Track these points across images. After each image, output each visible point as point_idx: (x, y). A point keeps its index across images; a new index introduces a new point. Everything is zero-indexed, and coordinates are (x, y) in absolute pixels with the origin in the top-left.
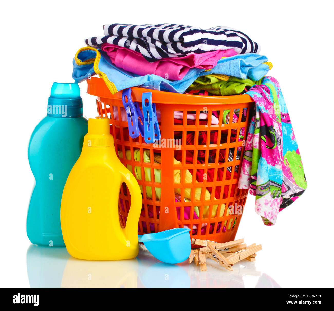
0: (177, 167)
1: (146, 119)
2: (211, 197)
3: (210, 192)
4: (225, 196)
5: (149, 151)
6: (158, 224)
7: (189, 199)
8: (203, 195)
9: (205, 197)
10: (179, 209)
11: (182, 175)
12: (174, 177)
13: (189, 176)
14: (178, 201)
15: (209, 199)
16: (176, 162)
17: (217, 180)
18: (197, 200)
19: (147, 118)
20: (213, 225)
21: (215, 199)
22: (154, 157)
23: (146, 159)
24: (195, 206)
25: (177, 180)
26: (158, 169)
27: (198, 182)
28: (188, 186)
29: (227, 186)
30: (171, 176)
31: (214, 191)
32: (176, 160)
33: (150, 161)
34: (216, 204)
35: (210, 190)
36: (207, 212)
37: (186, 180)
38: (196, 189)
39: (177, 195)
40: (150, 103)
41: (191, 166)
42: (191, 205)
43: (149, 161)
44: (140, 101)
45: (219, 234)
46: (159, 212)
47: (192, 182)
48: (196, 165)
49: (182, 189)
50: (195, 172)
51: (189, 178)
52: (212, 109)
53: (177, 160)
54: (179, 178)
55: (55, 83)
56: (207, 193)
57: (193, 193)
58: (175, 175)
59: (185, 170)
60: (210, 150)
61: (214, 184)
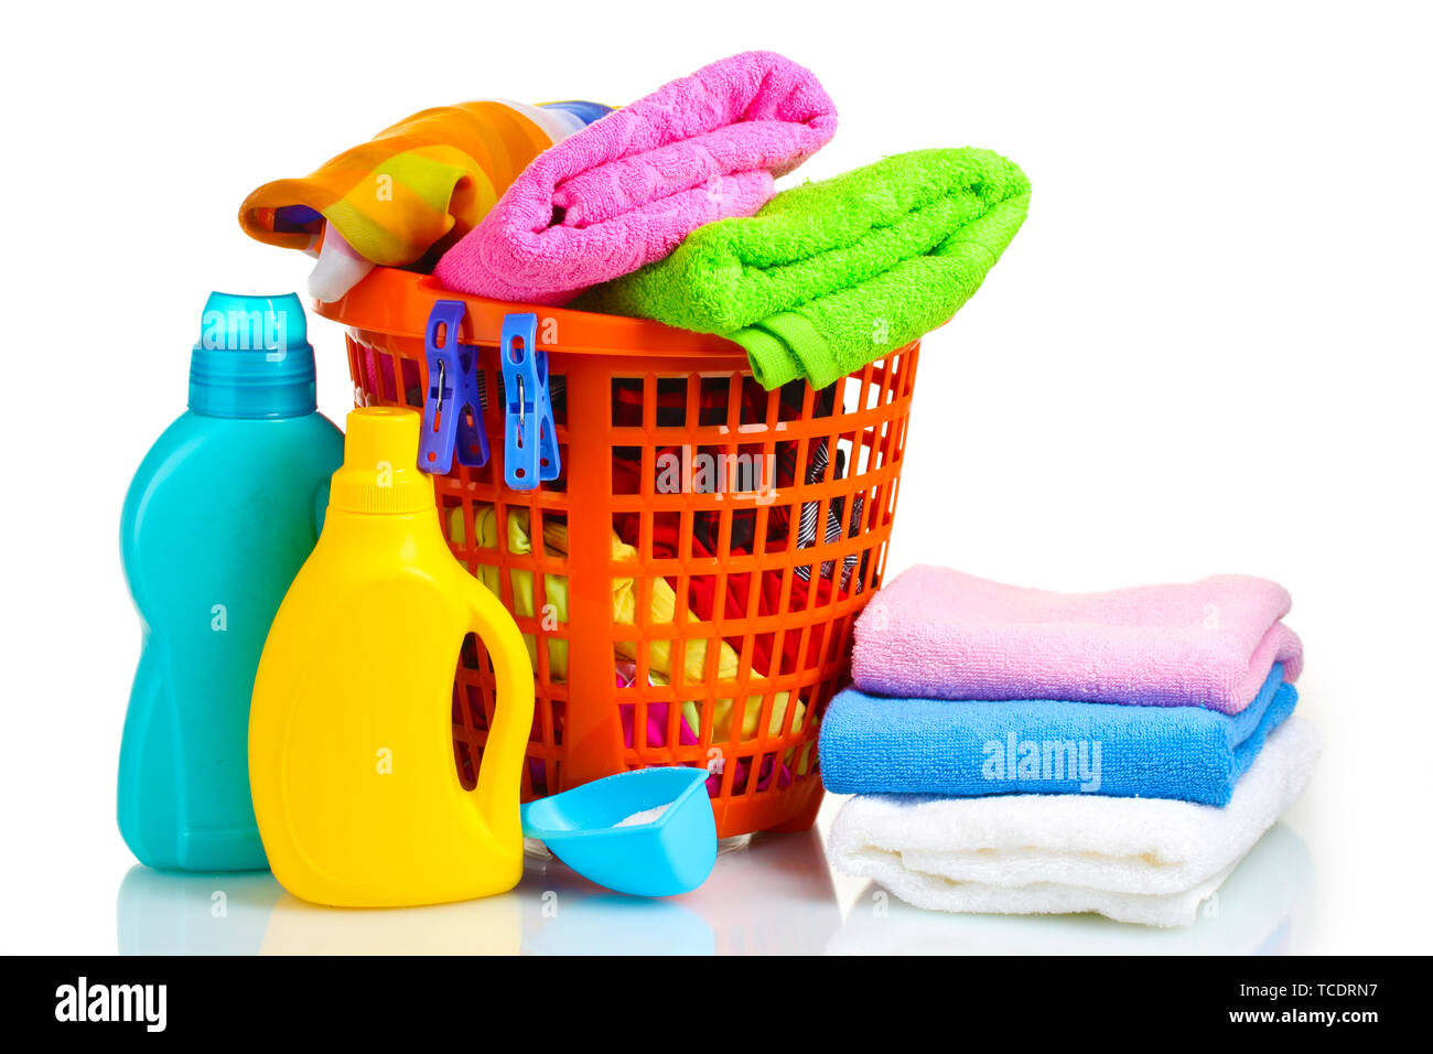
0: (621, 570)
1: (511, 405)
2: (738, 667)
3: (738, 651)
4: (787, 666)
5: (526, 515)
6: (558, 763)
7: (663, 675)
8: (711, 661)
9: (720, 667)
10: (628, 712)
11: (642, 596)
12: (614, 598)
13: (667, 599)
14: (626, 684)
15: (734, 672)
16: (621, 551)
17: (761, 613)
18: (691, 680)
19: (516, 401)
20: (745, 762)
21: (755, 675)
22: (544, 529)
23: (519, 542)
24: (682, 702)
25: (623, 610)
26: (557, 577)
27: (701, 619)
28: (660, 633)
29: (794, 631)
30: (605, 599)
31: (749, 647)
32: (620, 542)
33: (532, 548)
34: (754, 693)
35: (736, 644)
36: (725, 719)
37: (653, 608)
38: (688, 644)
39: (623, 659)
40: (529, 350)
41: (671, 565)
42: (670, 698)
43: (528, 547)
44: (497, 345)
45: (766, 795)
46: (562, 719)
47: (674, 620)
48: (688, 564)
49: (639, 644)
50: (685, 584)
51: (665, 602)
52: (742, 372)
53: (623, 542)
54: (631, 604)
55: (215, 294)
56: (728, 656)
57: (677, 655)
58: (617, 592)
59: (652, 578)
60: (736, 512)
61: (753, 624)
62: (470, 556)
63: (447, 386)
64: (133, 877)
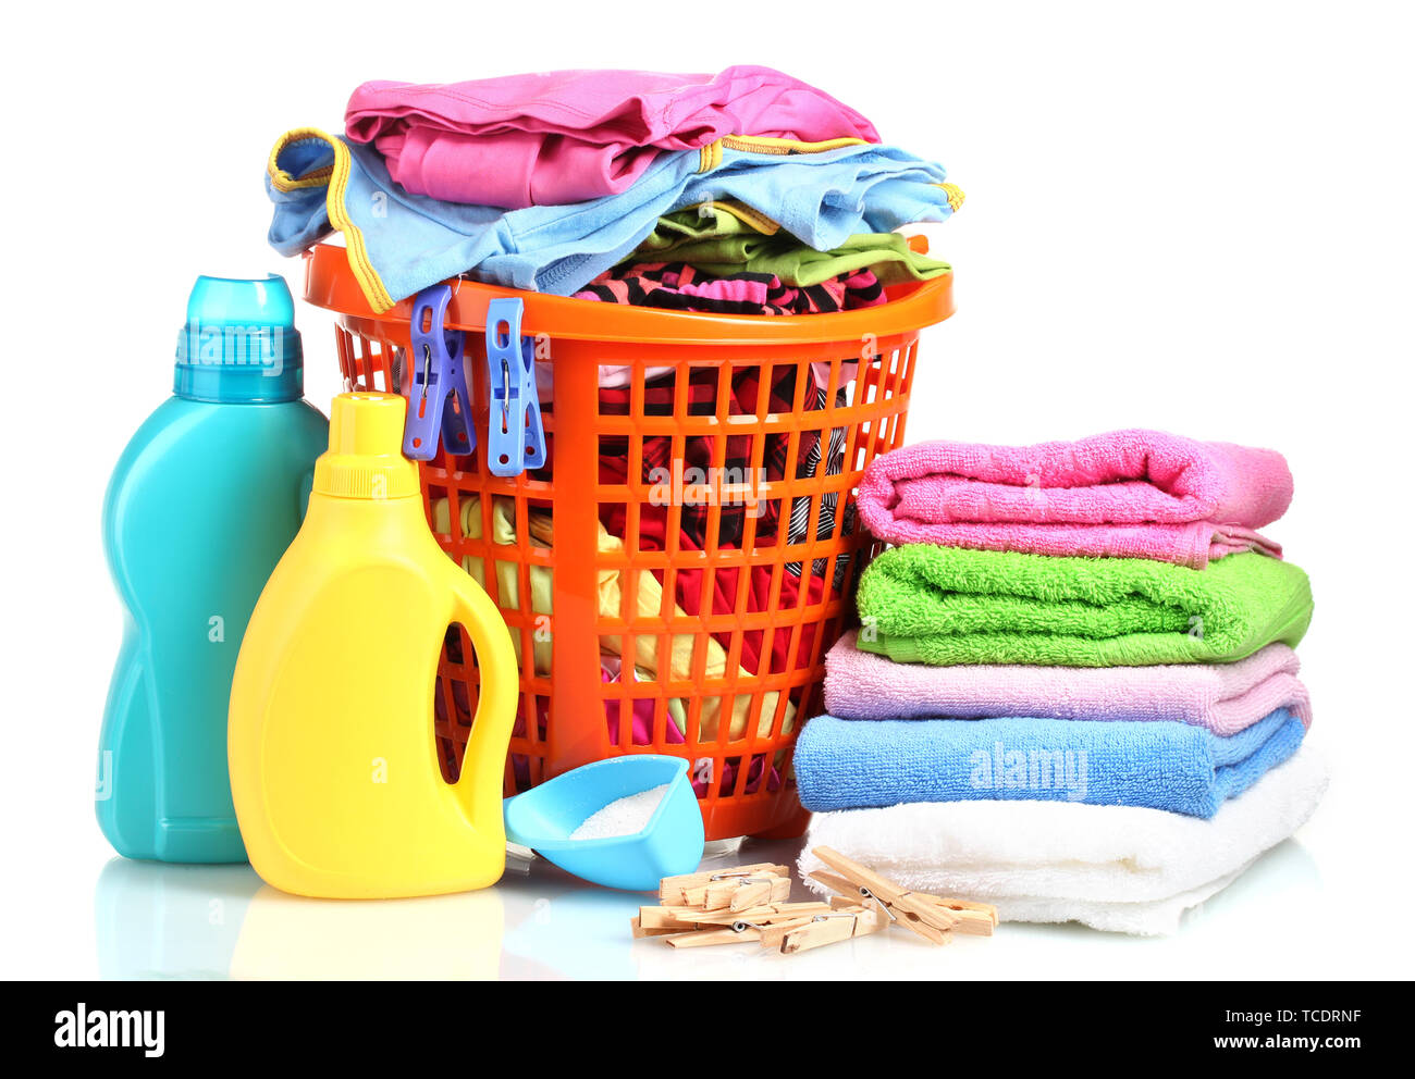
0: (608, 562)
1: (496, 390)
2: (726, 664)
3: (726, 648)
4: (776, 665)
5: (511, 505)
6: (542, 759)
7: (649, 671)
8: (698, 656)
9: (708, 664)
10: (613, 709)
11: (628, 589)
12: (600, 591)
13: (650, 591)
14: (611, 679)
15: (721, 669)
16: (607, 542)
17: (750, 609)
18: (678, 676)
19: (500, 386)
20: (733, 762)
21: (743, 673)
22: (530, 521)
23: (504, 532)
24: (669, 699)
25: (609, 602)
26: (542, 568)
27: (688, 614)
28: (645, 627)
29: (785, 629)
30: (590, 594)
31: (737, 643)
32: (606, 533)
33: (517, 538)
34: (742, 693)
35: (724, 640)
36: (712, 718)
37: (639, 601)
38: (675, 640)
39: (608, 653)
40: (514, 334)
41: (656, 556)
42: (658, 694)
43: (513, 537)
44: (483, 330)
45: (756, 797)
46: (546, 715)
47: (660, 614)
48: (674, 556)
49: (625, 638)
50: (672, 576)
51: (651, 595)
52: (731, 361)
53: (610, 534)
54: (617, 597)
55: (200, 277)
56: (715, 651)
57: (663, 651)
58: (603, 584)
59: (639, 571)
60: (724, 507)
61: (741, 621)
62: (457, 548)
63: (432, 371)
64: (113, 869)
